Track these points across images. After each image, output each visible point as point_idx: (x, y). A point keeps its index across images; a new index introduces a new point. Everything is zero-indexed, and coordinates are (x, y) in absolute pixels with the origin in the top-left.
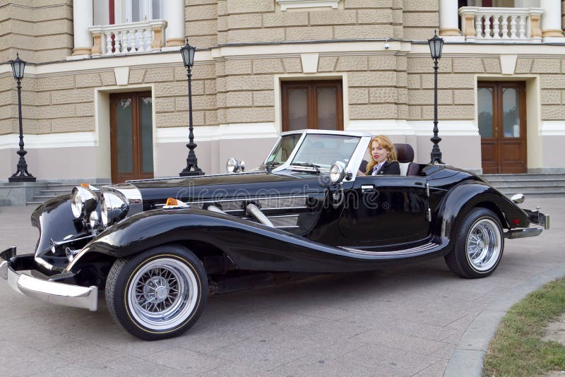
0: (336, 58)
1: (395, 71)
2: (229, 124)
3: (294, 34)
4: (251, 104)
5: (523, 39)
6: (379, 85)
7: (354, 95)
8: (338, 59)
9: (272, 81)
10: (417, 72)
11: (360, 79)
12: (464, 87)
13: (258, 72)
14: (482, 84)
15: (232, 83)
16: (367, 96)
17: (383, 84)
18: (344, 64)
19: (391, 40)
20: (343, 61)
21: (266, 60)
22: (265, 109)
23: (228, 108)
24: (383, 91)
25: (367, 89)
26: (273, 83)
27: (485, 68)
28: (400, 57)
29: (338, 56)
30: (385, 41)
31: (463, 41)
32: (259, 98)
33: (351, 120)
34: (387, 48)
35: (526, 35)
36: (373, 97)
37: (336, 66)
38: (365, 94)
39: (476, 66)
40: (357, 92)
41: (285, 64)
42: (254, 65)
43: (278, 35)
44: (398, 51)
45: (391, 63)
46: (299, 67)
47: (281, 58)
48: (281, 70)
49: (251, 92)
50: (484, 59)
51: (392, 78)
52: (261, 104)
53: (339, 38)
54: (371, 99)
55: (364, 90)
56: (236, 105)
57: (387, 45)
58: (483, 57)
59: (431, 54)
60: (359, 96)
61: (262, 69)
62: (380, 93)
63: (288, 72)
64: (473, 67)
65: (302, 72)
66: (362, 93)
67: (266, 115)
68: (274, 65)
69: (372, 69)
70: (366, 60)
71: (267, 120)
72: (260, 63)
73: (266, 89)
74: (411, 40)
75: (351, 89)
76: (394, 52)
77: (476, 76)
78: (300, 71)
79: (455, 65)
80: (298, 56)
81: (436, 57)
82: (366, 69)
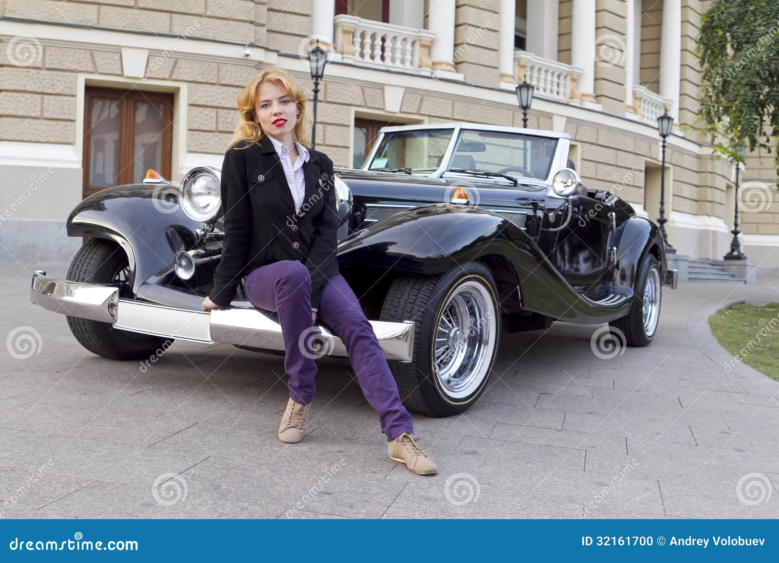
0: (174, 60)
3: (111, 17)
4: (38, 114)
5: (408, 68)
6: (231, 106)
7: (196, 116)
8: (175, 63)
9: (74, 82)
11: (206, 94)
12: (339, 122)
13: (53, 67)
14: (361, 122)
15: (9, 79)
16: (214, 120)
18: (185, 70)
19: (251, 45)
20: (183, 65)
21: (67, 50)
22: (62, 123)
24: (230, 116)
25: (214, 111)
26: (76, 86)
27: (365, 100)
29: (176, 57)
30: (245, 45)
31: (340, 61)
32: (53, 108)
33: (190, 152)
34: (248, 55)
35: (412, 63)
36: (223, 123)
37: (172, 72)
38: (212, 117)
39: (353, 95)
41: (97, 59)
42: (47, 55)
43: (88, 14)
44: (260, 62)
45: (248, 77)
46: (119, 66)
47: (91, 49)
48: (90, 67)
49: (40, 96)
50: (365, 88)
52: (55, 116)
54: (220, 125)
55: (211, 112)
56: (13, 113)
57: (248, 51)
58: (365, 85)
59: (312, 73)
60: (203, 118)
61: (60, 62)
62: (232, 118)
63: (100, 71)
64: (351, 96)
65: (122, 75)
66: (207, 115)
67: (62, 133)
68: (79, 58)
69: (224, 82)
70: (216, 69)
71: (63, 141)
72: (56, 52)
73: (63, 93)
74: (278, 49)
75: (193, 108)
76: (256, 63)
77: (353, 110)
78: (120, 73)
79: (329, 91)
80: (117, 51)
81: (317, 77)
82: (215, 81)
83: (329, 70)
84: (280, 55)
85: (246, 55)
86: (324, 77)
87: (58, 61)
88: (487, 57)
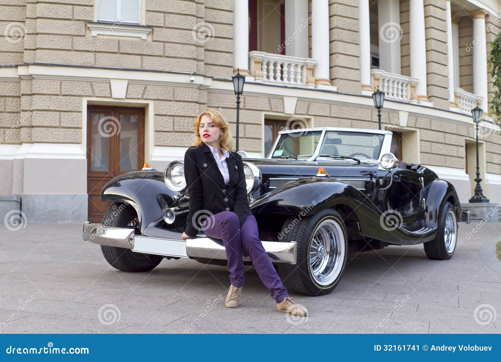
0: (144, 86)
1: (197, 103)
2: (33, 143)
3: (103, 60)
4: (58, 124)
5: (299, 84)
6: (182, 114)
7: (160, 122)
8: (145, 88)
9: (80, 103)
10: (214, 105)
11: (165, 108)
12: (254, 122)
13: (67, 93)
14: (269, 121)
15: (39, 103)
16: (172, 124)
17: (186, 114)
18: (151, 92)
19: (195, 74)
20: (150, 89)
21: (75, 82)
22: (73, 130)
23: (33, 127)
24: (183, 121)
25: (172, 118)
26: (82, 105)
27: (271, 107)
28: (202, 91)
29: (146, 84)
30: (190, 74)
31: (253, 81)
32: (67, 120)
33: (156, 146)
34: (193, 81)
35: (301, 81)
36: (178, 126)
37: (143, 94)
38: (170, 123)
39: (263, 104)
40: (162, 120)
41: (94, 87)
42: (63, 86)
43: (89, 58)
44: (201, 85)
45: (193, 95)
46: (109, 92)
47: (91, 81)
48: (90, 93)
49: (58, 113)
50: (271, 99)
51: (195, 109)
52: (69, 126)
53: (147, 68)
54: (176, 127)
55: (169, 119)
56: (42, 125)
57: (193, 78)
58: (270, 97)
59: (235, 91)
60: (164, 124)
61: (71, 90)
62: (183, 122)
63: (97, 95)
64: (261, 105)
65: (111, 97)
66: (167, 121)
67: (73, 136)
68: (83, 87)
69: (178, 99)
70: (172, 90)
71: (74, 141)
72: (69, 84)
73: (74, 110)
74: (213, 76)
75: (158, 117)
76: (198, 85)
77: (263, 113)
78: (109, 96)
79: (246, 102)
80: (108, 81)
81: (239, 93)
82: (172, 99)
83: (247, 88)
84: (214, 79)
85: (191, 81)
86: (243, 93)
87: (70, 90)
88: (352, 75)
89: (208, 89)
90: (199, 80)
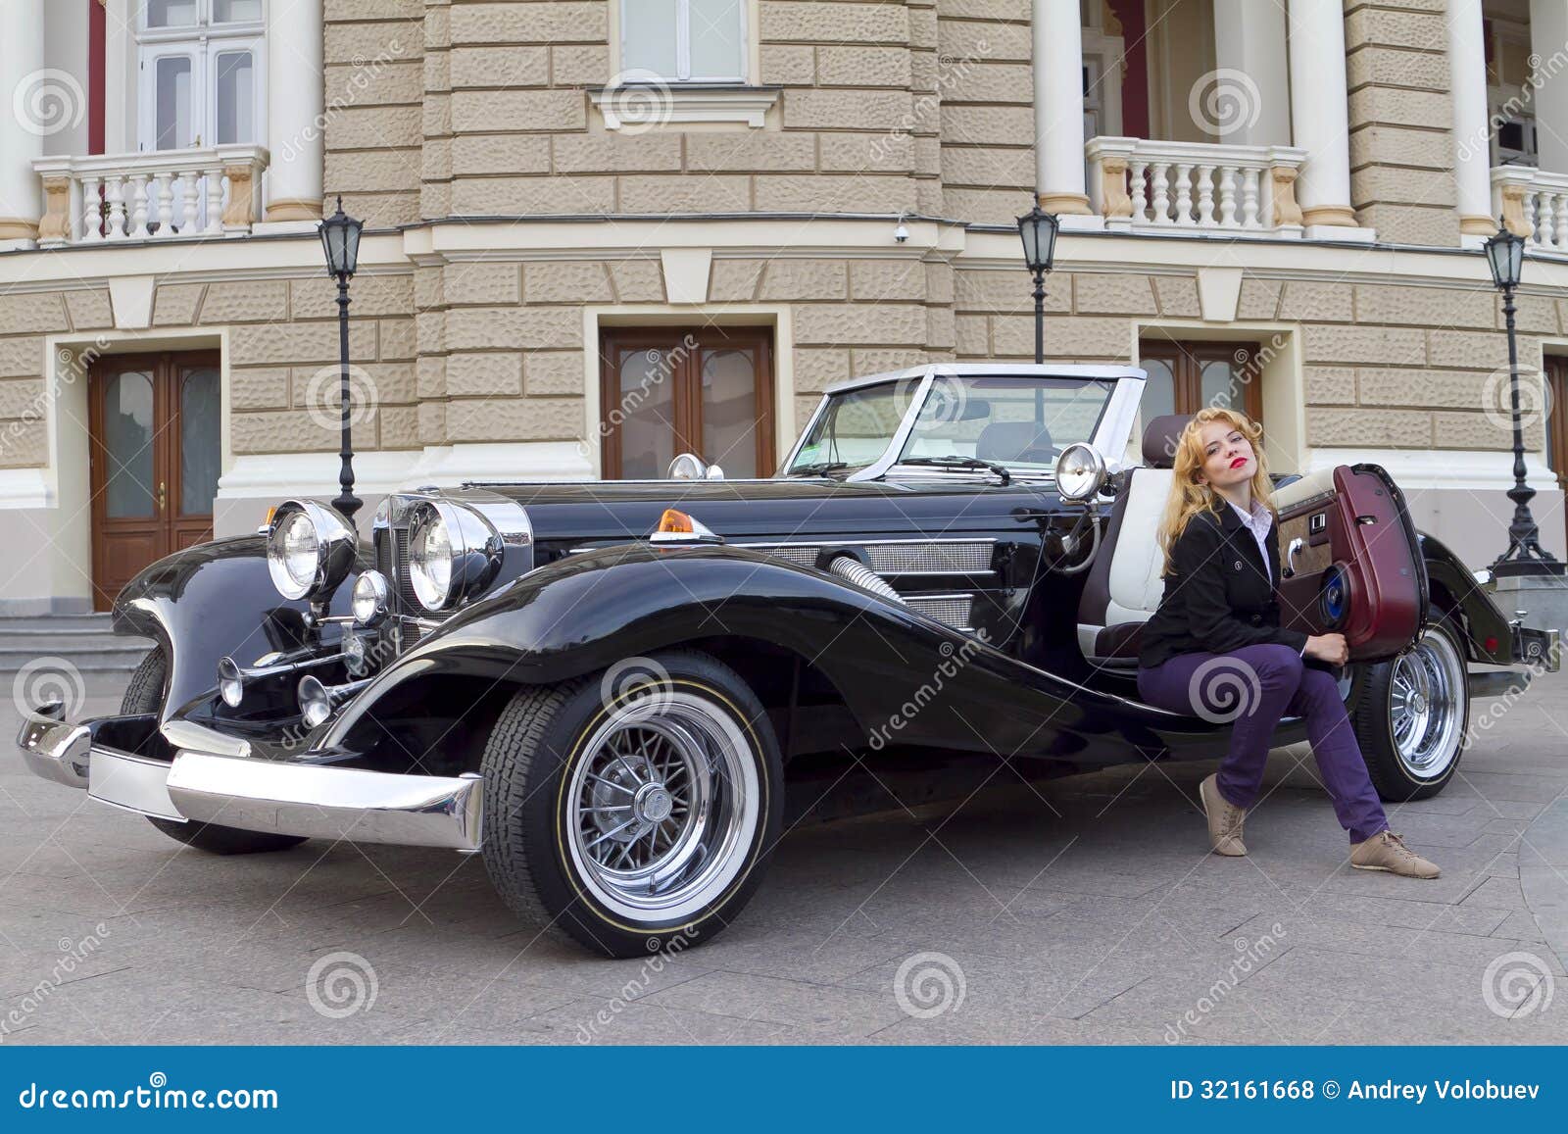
0: (760, 263)
1: (921, 303)
2: (451, 444)
3: (640, 195)
4: (517, 388)
5: (1252, 227)
6: (876, 340)
7: (809, 366)
8: (764, 268)
9: (579, 323)
10: (977, 308)
11: (827, 324)
12: (1104, 353)
13: (539, 299)
14: (1153, 347)
15: (462, 330)
16: (845, 372)
17: (889, 339)
18: (781, 282)
19: (912, 219)
20: (779, 271)
22: (559, 402)
23: (450, 398)
25: (845, 353)
26: (582, 331)
27: (1158, 302)
28: (935, 266)
29: (763, 256)
30: (895, 220)
31: (1100, 228)
32: (542, 373)
34: (903, 239)
35: (1260, 220)
37: (759, 286)
38: (840, 366)
39: (1133, 294)
40: (817, 358)
41: (617, 276)
42: (527, 279)
43: (597, 195)
44: (931, 251)
45: (909, 280)
46: (657, 286)
47: (605, 259)
48: (602, 291)
49: (518, 355)
50: (1157, 279)
51: (916, 321)
52: (545, 391)
53: (767, 211)
55: (839, 355)
56: (473, 391)
57: (903, 231)
58: (1155, 273)
59: (1027, 261)
60: (823, 369)
61: (551, 289)
62: (881, 363)
63: (623, 299)
64: (1126, 299)
65: (664, 302)
66: (831, 363)
67: (561, 420)
68: (584, 279)
69: (860, 296)
70: (844, 272)
71: (564, 435)
72: (544, 271)
73: (560, 346)
74: (965, 221)
75: (803, 351)
76: (924, 252)
77: (1135, 324)
78: (660, 297)
79: (1080, 291)
80: (654, 256)
81: (1039, 267)
82: (843, 296)
83: (1064, 250)
84: (969, 230)
85: (898, 239)
86: (1054, 264)
87: (547, 287)
88: (1427, 188)
89: (954, 259)
90: (923, 236)
